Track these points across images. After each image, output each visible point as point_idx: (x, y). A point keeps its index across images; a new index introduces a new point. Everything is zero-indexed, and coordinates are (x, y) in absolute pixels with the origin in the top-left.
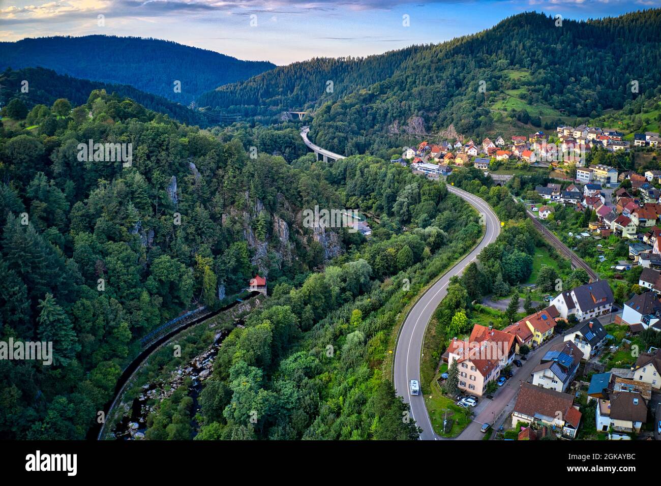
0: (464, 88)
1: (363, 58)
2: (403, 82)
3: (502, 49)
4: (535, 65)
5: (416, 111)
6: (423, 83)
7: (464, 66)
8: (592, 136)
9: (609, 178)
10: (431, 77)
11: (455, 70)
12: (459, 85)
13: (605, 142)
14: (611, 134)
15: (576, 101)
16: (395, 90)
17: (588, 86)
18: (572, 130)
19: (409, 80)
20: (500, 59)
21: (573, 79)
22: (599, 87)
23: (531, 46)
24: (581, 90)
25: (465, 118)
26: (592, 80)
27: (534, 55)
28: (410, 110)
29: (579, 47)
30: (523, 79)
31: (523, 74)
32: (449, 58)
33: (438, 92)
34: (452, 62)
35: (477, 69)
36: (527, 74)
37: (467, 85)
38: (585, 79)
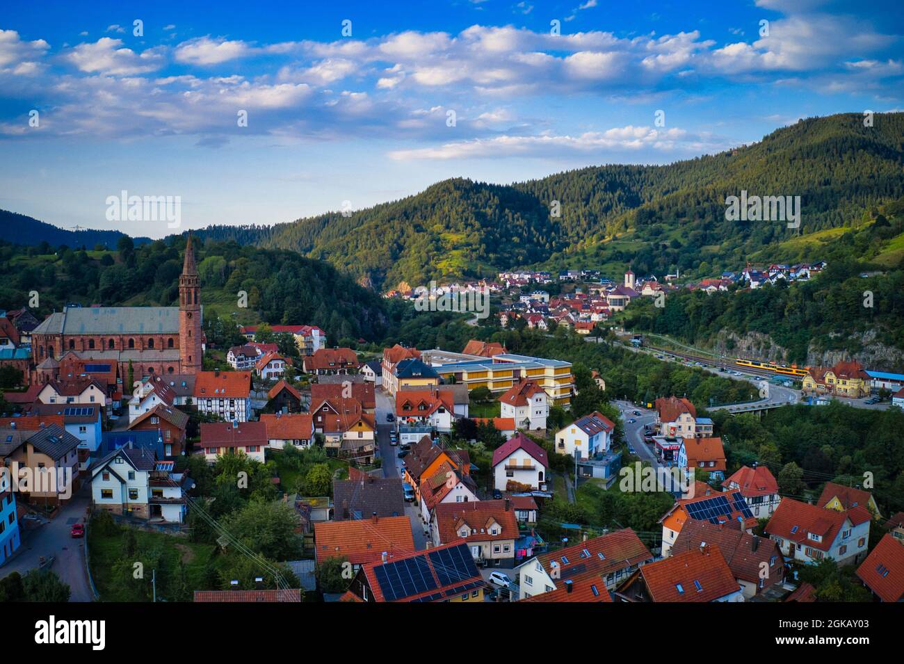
0: (406, 251)
1: (269, 226)
2: (344, 247)
3: (436, 214)
4: (469, 228)
5: (365, 273)
6: (366, 247)
7: (402, 232)
8: (527, 277)
9: (543, 299)
10: (373, 242)
11: (396, 235)
12: (401, 248)
13: (538, 279)
14: (541, 273)
15: (510, 258)
16: (338, 254)
17: (517, 245)
18: (512, 274)
19: (350, 245)
20: (436, 224)
21: (504, 239)
22: (527, 245)
23: (463, 212)
24: (512, 248)
25: (417, 274)
26: (521, 240)
27: (467, 219)
28: (358, 272)
29: (507, 211)
30: (460, 241)
31: (459, 237)
32: (385, 224)
33: (384, 255)
34: (391, 228)
35: (416, 234)
36: (463, 236)
37: (409, 247)
38: (516, 239)
